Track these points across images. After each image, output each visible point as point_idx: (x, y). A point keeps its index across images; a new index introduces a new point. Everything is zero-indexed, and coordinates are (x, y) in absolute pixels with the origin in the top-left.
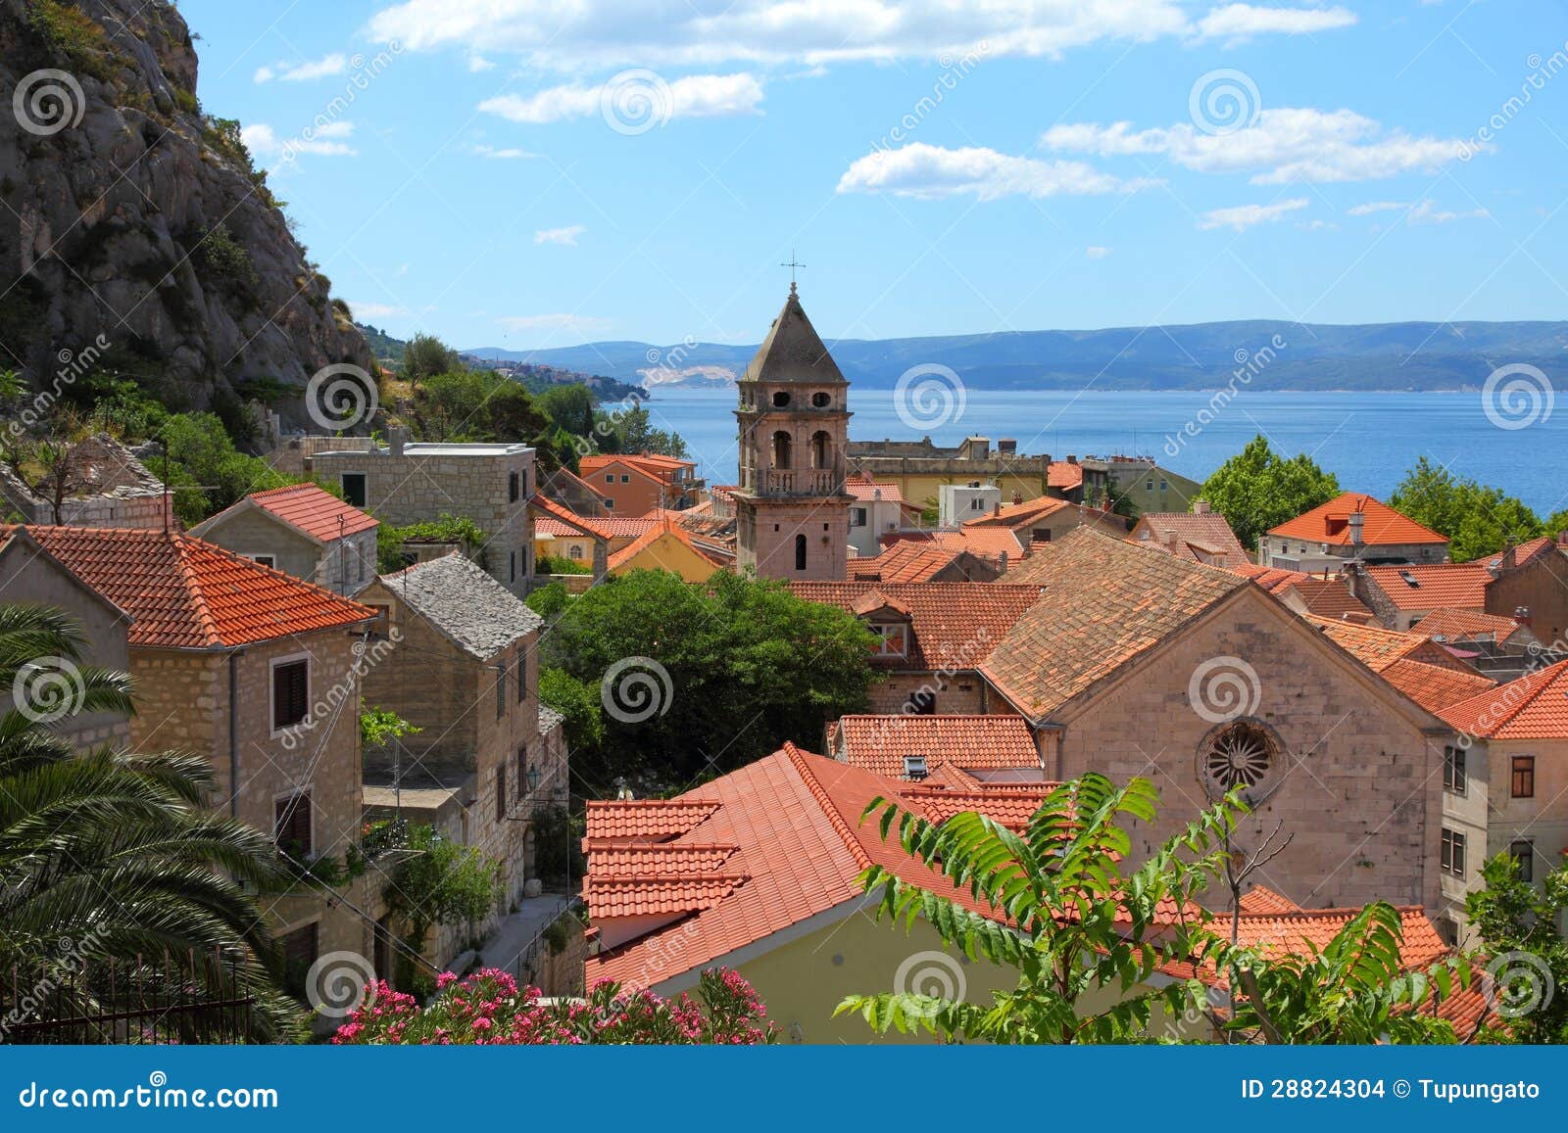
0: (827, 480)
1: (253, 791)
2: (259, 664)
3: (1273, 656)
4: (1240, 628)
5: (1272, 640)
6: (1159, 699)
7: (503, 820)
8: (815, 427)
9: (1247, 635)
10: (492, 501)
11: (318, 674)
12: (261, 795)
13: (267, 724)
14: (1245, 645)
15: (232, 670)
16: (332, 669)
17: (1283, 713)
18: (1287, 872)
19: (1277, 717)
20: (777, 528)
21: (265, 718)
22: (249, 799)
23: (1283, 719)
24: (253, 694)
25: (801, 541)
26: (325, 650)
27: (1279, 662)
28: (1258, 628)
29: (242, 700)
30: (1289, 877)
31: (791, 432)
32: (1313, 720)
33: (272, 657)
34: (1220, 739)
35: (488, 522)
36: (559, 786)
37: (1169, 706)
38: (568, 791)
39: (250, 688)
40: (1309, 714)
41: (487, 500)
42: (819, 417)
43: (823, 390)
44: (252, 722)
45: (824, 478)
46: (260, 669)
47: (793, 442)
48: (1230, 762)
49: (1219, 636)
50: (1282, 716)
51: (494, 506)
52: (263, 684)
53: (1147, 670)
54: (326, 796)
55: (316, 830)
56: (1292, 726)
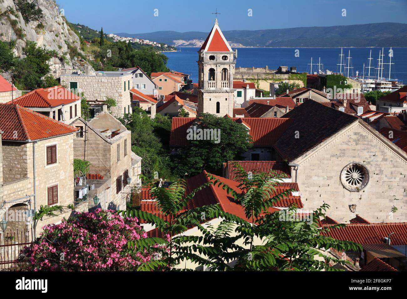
0: (227, 84)
1: (40, 184)
2: (42, 145)
3: (366, 143)
4: (355, 134)
5: (366, 138)
6: (328, 156)
7: (119, 193)
8: (223, 67)
9: (357, 136)
10: (118, 91)
11: (60, 148)
12: (43, 185)
13: (44, 164)
14: (357, 139)
15: (34, 147)
16: (64, 147)
17: (369, 161)
18: (369, 211)
19: (367, 162)
20: (210, 100)
21: (44, 162)
22: (39, 186)
23: (369, 163)
24: (40, 155)
25: (218, 104)
26: (62, 141)
27: (368, 144)
28: (361, 134)
29: (36, 156)
30: (370, 213)
31: (215, 68)
32: (379, 163)
33: (46, 143)
34: (348, 169)
35: (117, 98)
36: (138, 182)
37: (333, 159)
38: (141, 184)
39: (39, 153)
40: (377, 161)
41: (117, 91)
42: (224, 64)
43: (225, 55)
44: (40, 163)
45: (226, 83)
46: (42, 147)
47: (216, 72)
48: (352, 176)
49: (348, 136)
50: (368, 162)
51: (118, 92)
52: (43, 152)
53: (325, 147)
54: (63, 186)
55: (60, 196)
56: (372, 165)
